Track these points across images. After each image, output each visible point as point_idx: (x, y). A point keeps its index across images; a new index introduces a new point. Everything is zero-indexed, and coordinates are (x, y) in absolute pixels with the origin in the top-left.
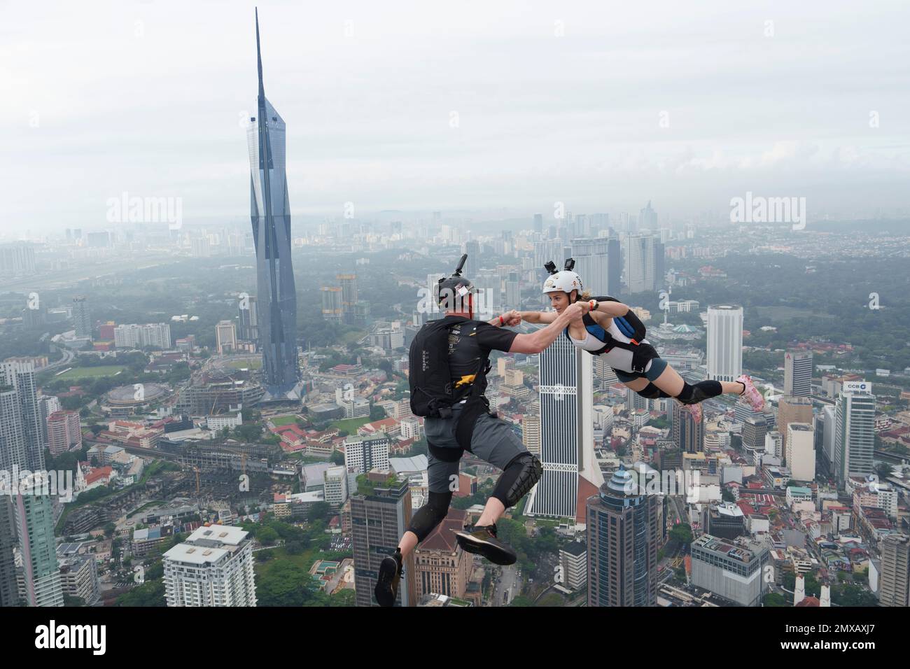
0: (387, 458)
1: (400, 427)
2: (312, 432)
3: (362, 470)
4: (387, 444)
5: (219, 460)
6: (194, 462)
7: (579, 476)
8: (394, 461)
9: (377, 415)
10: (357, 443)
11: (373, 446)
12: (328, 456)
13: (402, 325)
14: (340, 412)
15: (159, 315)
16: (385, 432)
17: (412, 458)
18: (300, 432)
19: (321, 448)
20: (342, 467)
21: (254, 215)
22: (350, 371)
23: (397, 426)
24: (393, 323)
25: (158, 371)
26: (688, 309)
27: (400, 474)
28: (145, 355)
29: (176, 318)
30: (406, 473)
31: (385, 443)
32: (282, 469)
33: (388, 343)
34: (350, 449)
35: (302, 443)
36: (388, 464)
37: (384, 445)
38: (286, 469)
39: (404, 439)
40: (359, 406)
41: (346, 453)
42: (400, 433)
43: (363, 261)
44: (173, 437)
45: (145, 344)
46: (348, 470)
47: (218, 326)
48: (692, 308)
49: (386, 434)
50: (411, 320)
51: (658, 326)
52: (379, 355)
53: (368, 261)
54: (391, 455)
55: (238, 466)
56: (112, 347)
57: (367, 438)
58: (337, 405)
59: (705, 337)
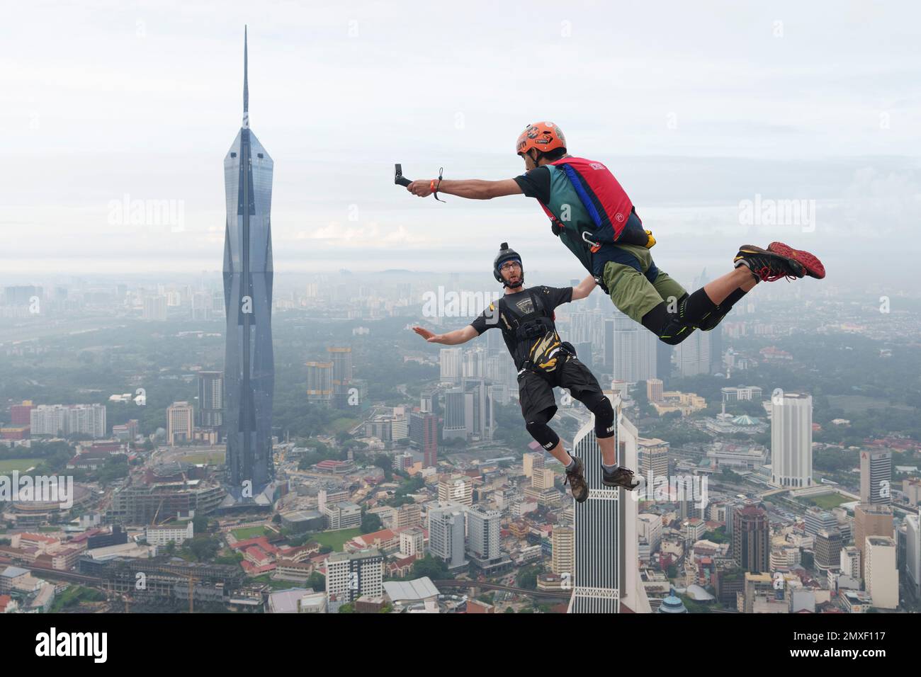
0: (381, 582)
1: (399, 542)
2: (285, 548)
3: (347, 598)
4: (381, 564)
5: (159, 585)
6: (125, 588)
7: (621, 603)
8: (389, 586)
9: (370, 525)
10: (343, 562)
11: (363, 566)
12: (304, 580)
13: (407, 410)
14: (323, 522)
15: (93, 394)
16: (380, 547)
17: (411, 581)
18: (269, 548)
19: (296, 570)
20: (321, 594)
21: (228, 270)
22: (338, 468)
23: (395, 539)
24: (395, 408)
25: (85, 467)
26: (749, 397)
27: (397, 603)
28: (70, 445)
29: (115, 398)
30: (406, 602)
31: (379, 562)
32: (242, 598)
33: (388, 434)
34: (333, 571)
35: (271, 563)
36: (381, 590)
37: (377, 565)
38: (248, 597)
39: (403, 557)
40: (347, 514)
41: (327, 575)
42: (398, 549)
43: (361, 330)
44: (99, 554)
45: (72, 431)
46: (329, 597)
47: (170, 409)
48: (754, 396)
49: (381, 550)
50: (418, 404)
51: (714, 417)
52: (375, 449)
53: (367, 331)
54: (386, 578)
55: (183, 594)
56: (26, 435)
57: (353, 557)
58: (319, 513)
59: (769, 430)
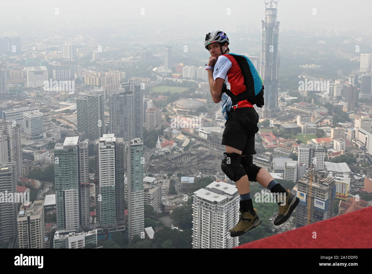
0: (323, 161)
1: (333, 144)
2: (281, 139)
3: (307, 166)
4: (324, 153)
6: (216, 145)
8: (326, 163)
9: (320, 134)
10: (306, 149)
11: (316, 153)
12: (289, 154)
13: (341, 82)
14: (299, 130)
16: (324, 145)
17: (339, 164)
18: (274, 137)
19: (285, 149)
20: (296, 161)
22: (307, 106)
23: (331, 143)
24: (336, 81)
25: (202, 93)
27: (330, 172)
28: (197, 83)
30: (334, 172)
31: (323, 152)
32: (262, 157)
33: (332, 93)
34: (302, 152)
35: (275, 144)
36: (323, 165)
37: (322, 153)
38: (264, 157)
39: (335, 151)
40: (310, 128)
41: (299, 153)
42: (333, 147)
43: (322, 42)
45: (198, 78)
46: (299, 164)
49: (324, 147)
50: (348, 80)
52: (325, 99)
53: (325, 42)
54: (326, 160)
56: (181, 77)
57: (311, 148)
58: (297, 126)
